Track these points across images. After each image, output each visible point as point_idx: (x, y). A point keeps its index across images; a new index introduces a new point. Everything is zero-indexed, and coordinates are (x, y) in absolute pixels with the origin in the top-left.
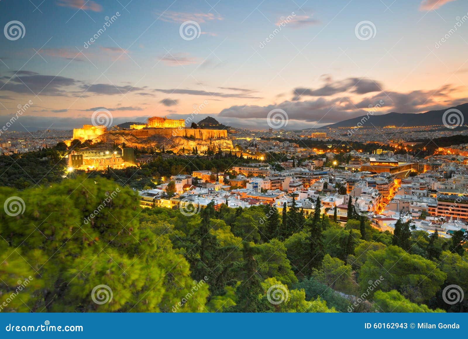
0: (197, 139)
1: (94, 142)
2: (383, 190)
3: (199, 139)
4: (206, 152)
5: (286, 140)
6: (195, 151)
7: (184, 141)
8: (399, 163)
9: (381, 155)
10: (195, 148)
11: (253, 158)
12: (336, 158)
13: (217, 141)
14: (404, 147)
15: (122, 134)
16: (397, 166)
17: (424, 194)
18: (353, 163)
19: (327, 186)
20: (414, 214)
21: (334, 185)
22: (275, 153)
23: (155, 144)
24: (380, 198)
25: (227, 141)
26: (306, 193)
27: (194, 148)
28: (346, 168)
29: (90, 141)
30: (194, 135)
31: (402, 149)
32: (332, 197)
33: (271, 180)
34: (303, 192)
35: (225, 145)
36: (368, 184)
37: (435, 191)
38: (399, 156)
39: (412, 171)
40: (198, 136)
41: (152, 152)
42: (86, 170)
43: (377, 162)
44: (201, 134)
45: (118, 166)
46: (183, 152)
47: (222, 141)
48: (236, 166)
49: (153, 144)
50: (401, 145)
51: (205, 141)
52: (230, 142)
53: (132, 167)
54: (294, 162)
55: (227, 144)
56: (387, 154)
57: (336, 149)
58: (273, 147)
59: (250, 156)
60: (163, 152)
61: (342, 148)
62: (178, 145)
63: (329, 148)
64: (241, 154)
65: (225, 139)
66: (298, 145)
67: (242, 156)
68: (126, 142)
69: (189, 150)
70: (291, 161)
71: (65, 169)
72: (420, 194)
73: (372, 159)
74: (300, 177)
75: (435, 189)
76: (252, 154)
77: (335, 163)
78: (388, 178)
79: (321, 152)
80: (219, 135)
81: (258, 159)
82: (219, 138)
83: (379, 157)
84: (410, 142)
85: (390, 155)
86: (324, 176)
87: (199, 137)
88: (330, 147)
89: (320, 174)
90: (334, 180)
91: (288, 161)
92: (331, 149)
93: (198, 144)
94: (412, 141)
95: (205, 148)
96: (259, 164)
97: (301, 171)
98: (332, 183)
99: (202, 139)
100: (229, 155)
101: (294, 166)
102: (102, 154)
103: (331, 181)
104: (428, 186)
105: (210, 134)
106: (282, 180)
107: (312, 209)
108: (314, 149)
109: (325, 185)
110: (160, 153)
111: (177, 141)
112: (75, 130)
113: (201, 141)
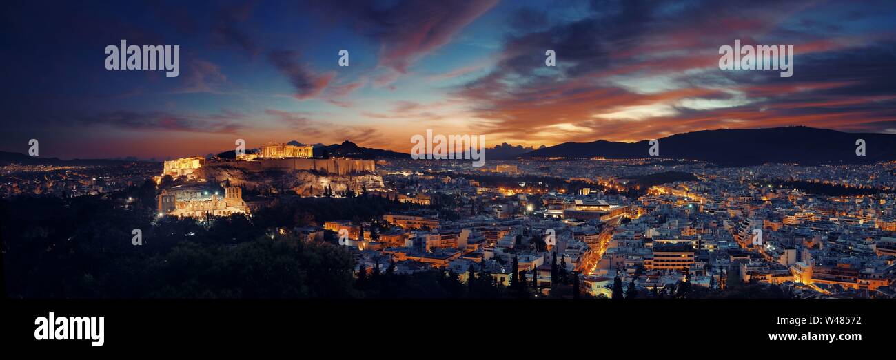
0: (330, 174)
1: (189, 177)
2: (593, 243)
3: (334, 174)
4: (343, 194)
5: (460, 175)
6: (328, 191)
7: (310, 177)
8: (611, 207)
9: (590, 196)
10: (328, 187)
11: (413, 202)
12: (531, 199)
13: (360, 177)
14: (614, 185)
15: (226, 168)
16: (609, 210)
17: (639, 244)
18: (553, 207)
19: (520, 241)
20: (629, 270)
21: (530, 238)
22: (445, 195)
23: (270, 181)
24: (590, 253)
25: (374, 177)
26: (491, 251)
27: (326, 188)
28: (545, 215)
29: (185, 177)
30: (326, 168)
31: (613, 188)
32: (527, 256)
33: (441, 235)
34: (488, 251)
35: (371, 182)
36: (575, 235)
37: (650, 240)
38: (610, 196)
39: (625, 216)
40: (331, 170)
41: (267, 193)
42: (180, 216)
43: (584, 206)
44: (337, 167)
45: (220, 212)
46: (311, 192)
47: (366, 177)
48: (389, 214)
49: (268, 181)
50: (611, 183)
51: (342, 176)
52: (379, 178)
53: (239, 213)
54: (473, 208)
55: (374, 181)
56: (595, 194)
57: (531, 188)
58: (441, 186)
59: (409, 199)
60: (283, 193)
61: (538, 186)
62: (303, 183)
63: (521, 188)
64: (396, 196)
65: (371, 174)
66: (478, 183)
67: (396, 198)
68: (230, 179)
69: (319, 191)
70: (468, 206)
71: (154, 214)
72: (635, 245)
73: (578, 202)
74: (482, 230)
75: (651, 237)
76: (411, 196)
77: (530, 208)
78: (598, 226)
79: (510, 193)
80: (363, 168)
81: (420, 203)
82: (364, 173)
83: (586, 200)
84: (621, 178)
85: (599, 195)
86: (515, 226)
87: (333, 171)
88: (522, 185)
89: (510, 225)
90: (530, 231)
91: (465, 206)
92: (525, 187)
93: (332, 181)
94: (624, 178)
95: (341, 187)
96: (423, 210)
97: (484, 221)
98: (527, 236)
99: (338, 175)
100: (378, 197)
101: (473, 213)
102: (199, 194)
103: (526, 232)
104: (643, 234)
105: (350, 167)
106: (456, 233)
107: (502, 273)
108: (501, 189)
109: (518, 239)
110: (278, 194)
111: (302, 177)
112: (165, 163)
113: (336, 177)
